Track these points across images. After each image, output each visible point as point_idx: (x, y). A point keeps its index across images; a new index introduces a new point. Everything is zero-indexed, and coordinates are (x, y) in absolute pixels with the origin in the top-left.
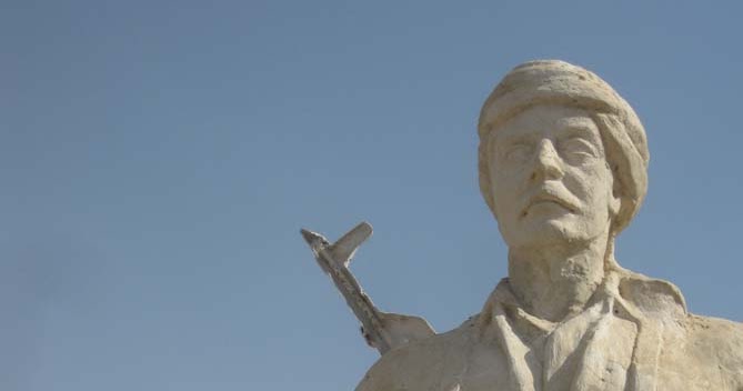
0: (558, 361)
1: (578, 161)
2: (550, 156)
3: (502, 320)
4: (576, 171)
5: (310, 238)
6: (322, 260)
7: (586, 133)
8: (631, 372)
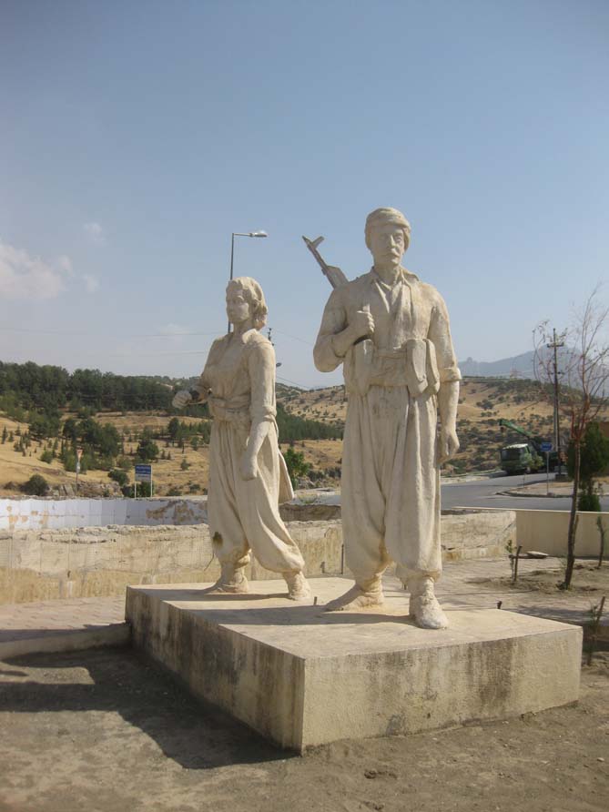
0: (394, 300)
1: (399, 242)
2: (393, 243)
3: (377, 284)
4: (398, 245)
5: (305, 239)
6: (309, 247)
7: (400, 234)
8: (412, 304)
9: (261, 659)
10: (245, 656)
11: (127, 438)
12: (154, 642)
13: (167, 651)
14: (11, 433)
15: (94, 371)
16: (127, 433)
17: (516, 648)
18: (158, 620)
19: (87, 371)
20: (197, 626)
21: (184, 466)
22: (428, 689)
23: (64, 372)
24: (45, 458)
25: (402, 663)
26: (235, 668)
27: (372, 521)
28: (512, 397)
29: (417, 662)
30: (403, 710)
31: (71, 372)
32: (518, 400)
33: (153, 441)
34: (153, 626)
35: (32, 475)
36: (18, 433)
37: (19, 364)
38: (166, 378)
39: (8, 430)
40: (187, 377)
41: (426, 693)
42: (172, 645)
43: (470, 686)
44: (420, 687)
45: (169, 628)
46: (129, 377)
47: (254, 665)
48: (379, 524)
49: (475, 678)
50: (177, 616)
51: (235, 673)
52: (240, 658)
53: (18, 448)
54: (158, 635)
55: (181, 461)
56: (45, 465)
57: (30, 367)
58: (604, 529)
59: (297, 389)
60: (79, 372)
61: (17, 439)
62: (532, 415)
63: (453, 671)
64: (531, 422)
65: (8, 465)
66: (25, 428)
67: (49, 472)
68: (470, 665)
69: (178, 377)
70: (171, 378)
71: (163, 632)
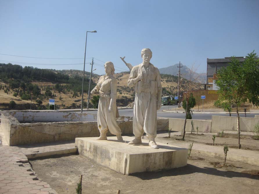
9: (118, 154)
10: (113, 154)
11: (42, 89)
12: (85, 152)
13: (89, 154)
14: (3, 87)
15: (31, 67)
16: (42, 88)
17: (174, 153)
18: (86, 146)
19: (29, 67)
20: (99, 148)
21: (61, 99)
22: (155, 162)
23: (21, 67)
24: (15, 95)
25: (149, 156)
26: (110, 157)
27: (141, 124)
28: (165, 80)
29: (153, 156)
30: (149, 166)
31: (23, 67)
32: (167, 81)
33: (50, 90)
34: (85, 148)
35: (11, 100)
36: (6, 87)
37: (6, 64)
38: (55, 70)
39: (2, 85)
40: (61, 70)
41: (154, 163)
42: (91, 152)
43: (164, 162)
44: (153, 161)
45: (90, 148)
46: (43, 69)
47: (116, 156)
48: (142, 123)
49: (165, 160)
50: (92, 145)
51: (111, 158)
52: (112, 155)
53: (6, 92)
54: (86, 150)
55: (59, 97)
56: (15, 98)
57: (10, 65)
58: (193, 124)
59: (97, 75)
60: (26, 67)
61: (5, 89)
62: (171, 86)
63: (160, 158)
64: (171, 88)
65: (3, 97)
66: (8, 85)
67: (16, 100)
68: (164, 156)
69: (58, 70)
70: (56, 70)
71: (88, 149)
